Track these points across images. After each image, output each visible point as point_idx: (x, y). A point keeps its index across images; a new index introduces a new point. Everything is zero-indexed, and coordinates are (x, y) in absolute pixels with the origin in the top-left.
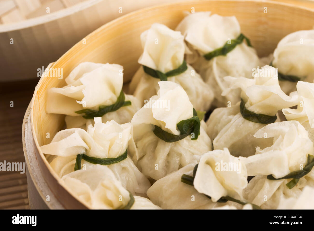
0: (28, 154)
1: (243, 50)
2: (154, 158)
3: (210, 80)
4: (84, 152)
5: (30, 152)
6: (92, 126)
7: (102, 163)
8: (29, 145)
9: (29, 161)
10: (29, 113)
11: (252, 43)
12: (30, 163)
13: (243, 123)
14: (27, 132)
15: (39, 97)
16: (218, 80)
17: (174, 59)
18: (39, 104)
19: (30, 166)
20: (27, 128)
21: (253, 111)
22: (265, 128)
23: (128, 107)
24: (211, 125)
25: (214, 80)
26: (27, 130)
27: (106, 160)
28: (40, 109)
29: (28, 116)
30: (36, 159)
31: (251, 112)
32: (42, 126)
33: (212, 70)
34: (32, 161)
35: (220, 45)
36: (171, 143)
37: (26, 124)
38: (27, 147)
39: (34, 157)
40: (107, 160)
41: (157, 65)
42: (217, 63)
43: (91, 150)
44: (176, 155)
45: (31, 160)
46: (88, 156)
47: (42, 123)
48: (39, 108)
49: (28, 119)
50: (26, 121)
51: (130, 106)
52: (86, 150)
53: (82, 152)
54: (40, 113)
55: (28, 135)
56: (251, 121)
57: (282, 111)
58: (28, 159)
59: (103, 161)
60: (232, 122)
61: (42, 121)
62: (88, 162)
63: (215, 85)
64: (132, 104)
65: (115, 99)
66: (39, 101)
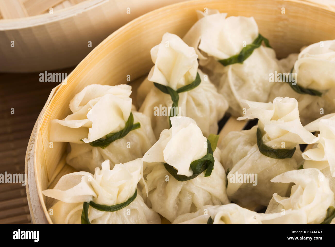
0: (32, 202)
1: (261, 53)
2: (165, 195)
3: (225, 88)
4: (91, 200)
5: (34, 199)
6: (100, 170)
7: (110, 210)
8: (32, 191)
9: (34, 211)
10: (31, 146)
11: (271, 43)
12: (34, 214)
13: (260, 158)
14: (30, 172)
15: (42, 132)
16: (233, 89)
17: (187, 76)
18: (42, 138)
19: (35, 218)
20: (30, 166)
21: (271, 146)
22: (283, 175)
23: (138, 130)
24: (225, 151)
25: (229, 88)
26: (29, 169)
27: (114, 206)
28: (43, 143)
29: (31, 150)
30: (40, 209)
31: (269, 147)
32: (45, 157)
33: (227, 76)
34: (36, 212)
35: (236, 51)
36: (183, 182)
37: (28, 161)
38: (31, 193)
39: (39, 207)
40: (116, 207)
41: (168, 82)
42: (232, 70)
43: (98, 197)
44: (188, 194)
45: (36, 210)
46: (96, 203)
47: (45, 155)
48: (43, 141)
49: (31, 154)
50: (28, 158)
51: (139, 129)
52: (93, 197)
53: (89, 200)
54: (43, 146)
55: (31, 176)
56: (268, 156)
57: (302, 155)
58: (32, 209)
59: (112, 208)
60: (248, 156)
61: (45, 153)
62: (96, 210)
63: (230, 94)
64: (141, 126)
65: (123, 125)
66: (42, 136)
